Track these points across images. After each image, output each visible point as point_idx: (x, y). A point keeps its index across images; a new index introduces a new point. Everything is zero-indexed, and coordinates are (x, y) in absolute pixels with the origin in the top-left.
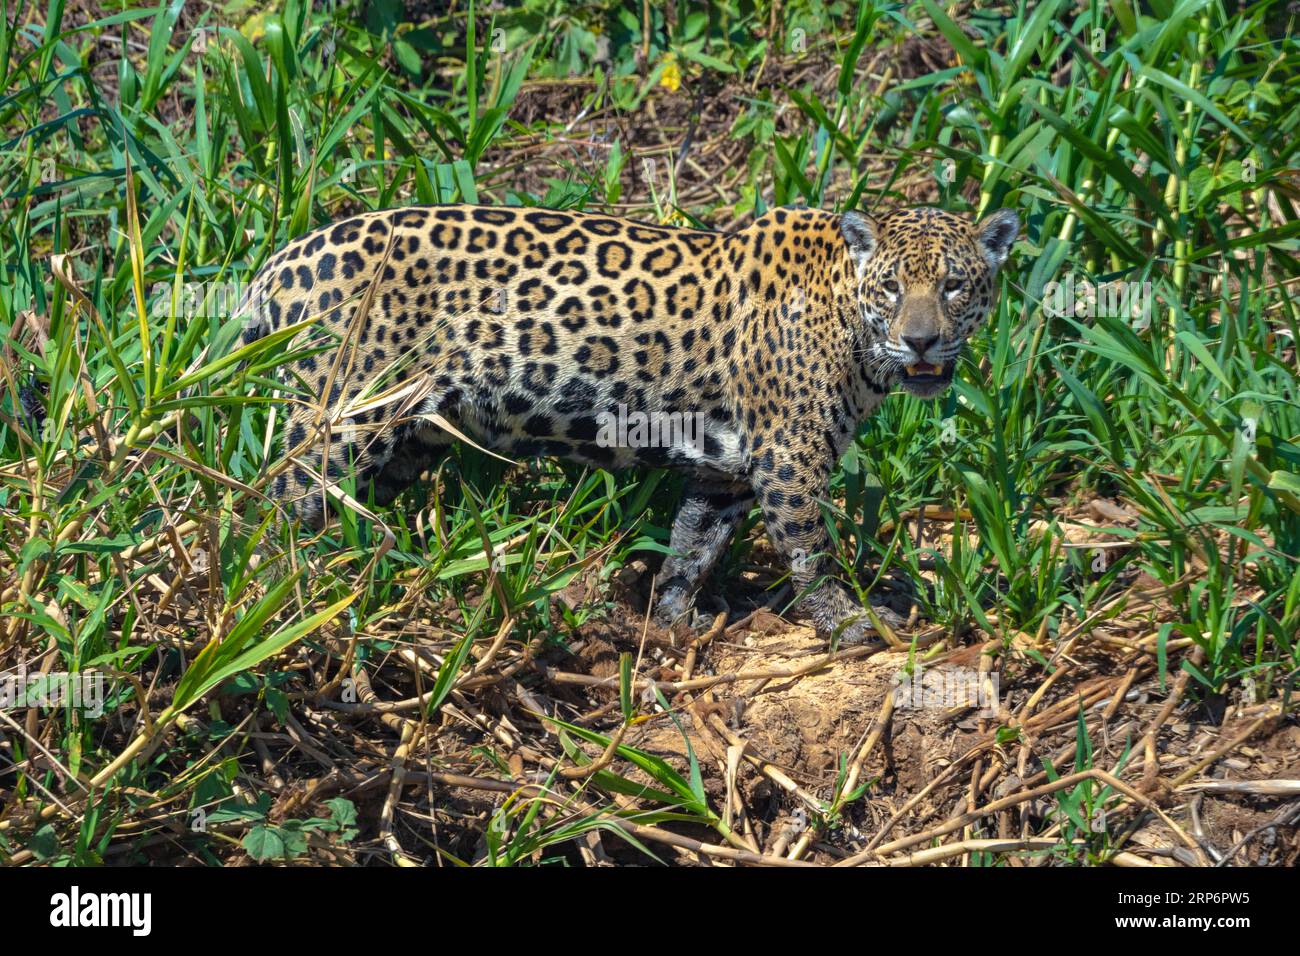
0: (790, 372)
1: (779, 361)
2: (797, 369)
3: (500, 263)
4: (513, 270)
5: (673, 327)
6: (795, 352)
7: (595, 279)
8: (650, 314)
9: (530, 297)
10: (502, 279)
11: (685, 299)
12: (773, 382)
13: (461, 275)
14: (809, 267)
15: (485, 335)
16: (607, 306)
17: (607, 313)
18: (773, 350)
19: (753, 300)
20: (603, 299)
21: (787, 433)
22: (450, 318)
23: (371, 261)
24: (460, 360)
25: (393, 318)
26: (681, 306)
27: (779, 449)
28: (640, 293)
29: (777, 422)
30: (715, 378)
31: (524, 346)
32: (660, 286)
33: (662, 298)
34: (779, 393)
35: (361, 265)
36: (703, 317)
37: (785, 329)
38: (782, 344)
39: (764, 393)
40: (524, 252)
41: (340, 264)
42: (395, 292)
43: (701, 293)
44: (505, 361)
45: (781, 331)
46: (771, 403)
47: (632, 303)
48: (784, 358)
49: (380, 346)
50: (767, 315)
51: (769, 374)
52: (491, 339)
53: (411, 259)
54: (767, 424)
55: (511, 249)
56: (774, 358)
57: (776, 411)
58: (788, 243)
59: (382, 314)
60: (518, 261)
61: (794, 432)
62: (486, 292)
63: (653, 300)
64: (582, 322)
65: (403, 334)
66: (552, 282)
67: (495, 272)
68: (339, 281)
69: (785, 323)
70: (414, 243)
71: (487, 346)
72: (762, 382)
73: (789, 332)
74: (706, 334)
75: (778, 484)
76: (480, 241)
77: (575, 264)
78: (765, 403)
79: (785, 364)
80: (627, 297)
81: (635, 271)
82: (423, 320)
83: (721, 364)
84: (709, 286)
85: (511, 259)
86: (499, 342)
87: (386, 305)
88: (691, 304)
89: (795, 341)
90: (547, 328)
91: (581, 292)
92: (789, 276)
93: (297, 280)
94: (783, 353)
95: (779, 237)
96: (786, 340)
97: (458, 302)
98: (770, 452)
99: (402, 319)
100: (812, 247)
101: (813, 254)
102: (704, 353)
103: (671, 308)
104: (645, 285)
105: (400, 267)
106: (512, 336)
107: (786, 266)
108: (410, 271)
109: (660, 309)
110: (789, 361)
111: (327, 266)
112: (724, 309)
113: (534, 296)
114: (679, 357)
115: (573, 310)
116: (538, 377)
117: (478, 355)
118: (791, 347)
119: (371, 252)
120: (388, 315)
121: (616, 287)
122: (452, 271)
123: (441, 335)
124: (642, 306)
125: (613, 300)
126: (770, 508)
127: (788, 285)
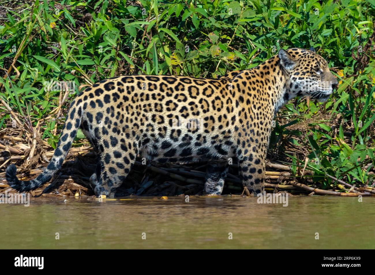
0: (258, 127)
1: (255, 124)
2: (260, 126)
3: (159, 95)
4: (163, 97)
5: (215, 114)
6: (260, 120)
7: (190, 100)
8: (208, 110)
9: (170, 107)
10: (160, 100)
11: (218, 105)
12: (252, 131)
13: (147, 99)
14: (258, 91)
15: (158, 119)
16: (195, 108)
17: (195, 111)
18: (252, 120)
19: (242, 105)
20: (193, 106)
21: (257, 148)
22: (145, 114)
23: (121, 95)
24: (150, 128)
25: (130, 114)
26: (217, 107)
27: (254, 154)
28: (204, 103)
29: (253, 145)
30: (229, 132)
31: (171, 123)
32: (210, 100)
33: (211, 105)
34: (254, 134)
35: (118, 97)
36: (224, 111)
37: (256, 113)
38: (255, 118)
39: (249, 135)
40: (166, 91)
41: (112, 97)
42: (129, 105)
43: (222, 103)
44: (165, 129)
45: (254, 114)
46: (251, 138)
47: (202, 107)
48: (256, 123)
49: (127, 124)
50: (249, 109)
51: (250, 129)
52: (160, 121)
53: (133, 94)
54: (249, 146)
55: (162, 90)
56: (253, 123)
57: (253, 141)
58: (248, 85)
59: (126, 113)
60: (164, 94)
61: (259, 147)
62: (156, 105)
63: (208, 105)
64: (188, 115)
65: (134, 119)
66: (175, 101)
67: (158, 98)
68: (112, 103)
69: (256, 111)
70: (133, 88)
71: (159, 123)
72: (248, 131)
73: (257, 114)
74: (225, 117)
75: (254, 165)
76: (152, 87)
77: (182, 95)
78: (249, 138)
79: (256, 124)
80: (201, 105)
81: (201, 96)
82: (139, 114)
83: (231, 127)
84: (224, 100)
85: (162, 94)
86: (163, 122)
87: (127, 110)
88: (220, 106)
89: (259, 116)
90: (177, 117)
91: (186, 104)
92: (253, 96)
93: (97, 104)
94: (256, 121)
95: (244, 83)
96: (256, 117)
97: (147, 108)
98: (251, 155)
99: (133, 114)
100: (256, 84)
101: (258, 86)
102: (225, 123)
103: (214, 108)
104: (205, 100)
105: (130, 97)
106: (167, 120)
107: (250, 92)
108: (133, 98)
109: (211, 108)
110: (258, 124)
111: (107, 99)
112: (230, 108)
113: (172, 106)
114: (217, 124)
115: (185, 111)
116: (175, 134)
117: (156, 126)
118: (258, 119)
119: (121, 93)
120: (128, 113)
121: (197, 101)
122: (144, 97)
123: (144, 119)
124: (206, 108)
125: (197, 106)
126: (250, 174)
127: (253, 98)
